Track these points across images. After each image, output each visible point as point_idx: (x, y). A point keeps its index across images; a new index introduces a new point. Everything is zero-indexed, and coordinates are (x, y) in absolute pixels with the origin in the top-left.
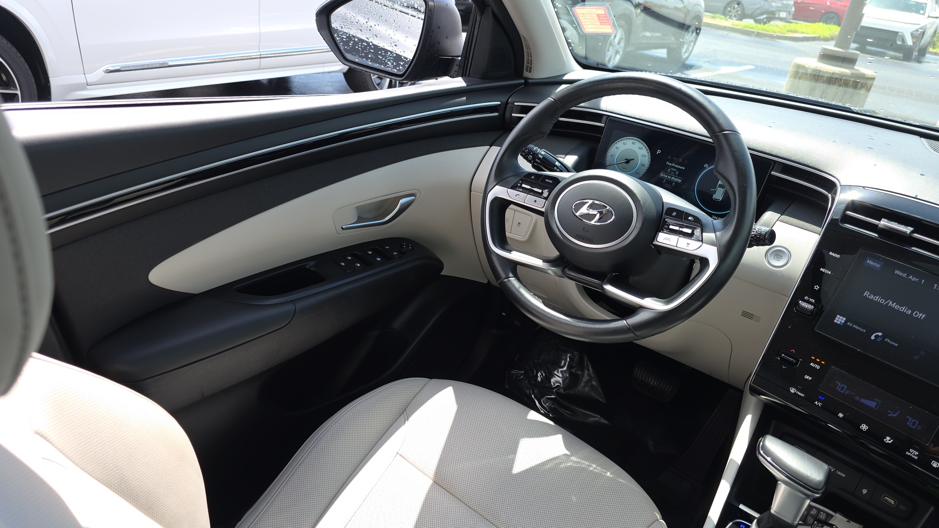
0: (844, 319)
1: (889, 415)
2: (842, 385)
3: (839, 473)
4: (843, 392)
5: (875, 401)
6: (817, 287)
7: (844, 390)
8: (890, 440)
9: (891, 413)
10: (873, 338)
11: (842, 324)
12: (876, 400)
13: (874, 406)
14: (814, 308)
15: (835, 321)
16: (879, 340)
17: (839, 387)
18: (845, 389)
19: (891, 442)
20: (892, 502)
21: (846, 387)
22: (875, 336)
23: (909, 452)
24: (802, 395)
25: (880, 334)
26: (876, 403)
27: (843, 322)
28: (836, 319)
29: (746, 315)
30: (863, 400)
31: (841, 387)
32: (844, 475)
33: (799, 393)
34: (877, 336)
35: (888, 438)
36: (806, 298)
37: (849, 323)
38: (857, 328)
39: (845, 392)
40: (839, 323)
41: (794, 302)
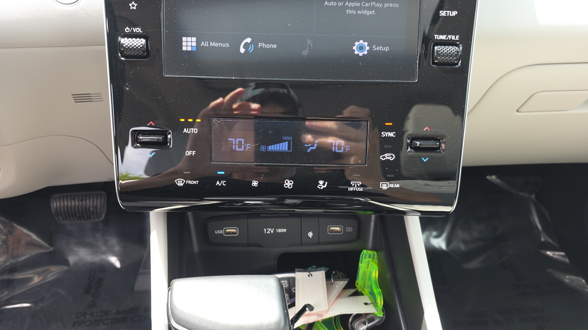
0: (194, 39)
1: (309, 151)
2: (238, 140)
3: (280, 231)
4: (242, 149)
5: (285, 141)
6: (133, 6)
7: (243, 146)
8: (324, 184)
9: (310, 147)
10: (242, 50)
11: (195, 49)
12: (285, 138)
13: (287, 149)
14: (147, 42)
15: (184, 49)
16: (251, 49)
17: (235, 145)
18: (243, 143)
19: (326, 185)
20: (338, 229)
21: (243, 140)
22: (244, 47)
23: (351, 186)
24: (195, 182)
25: (248, 40)
26: (287, 143)
27: (194, 44)
28: (184, 44)
29: (80, 98)
30: (271, 148)
31: (237, 143)
32: (285, 230)
33: (190, 182)
34: (246, 46)
35: (321, 182)
36: (127, 30)
37: (203, 44)
38: (216, 45)
39: (245, 147)
40: (189, 49)
41: (114, 46)
